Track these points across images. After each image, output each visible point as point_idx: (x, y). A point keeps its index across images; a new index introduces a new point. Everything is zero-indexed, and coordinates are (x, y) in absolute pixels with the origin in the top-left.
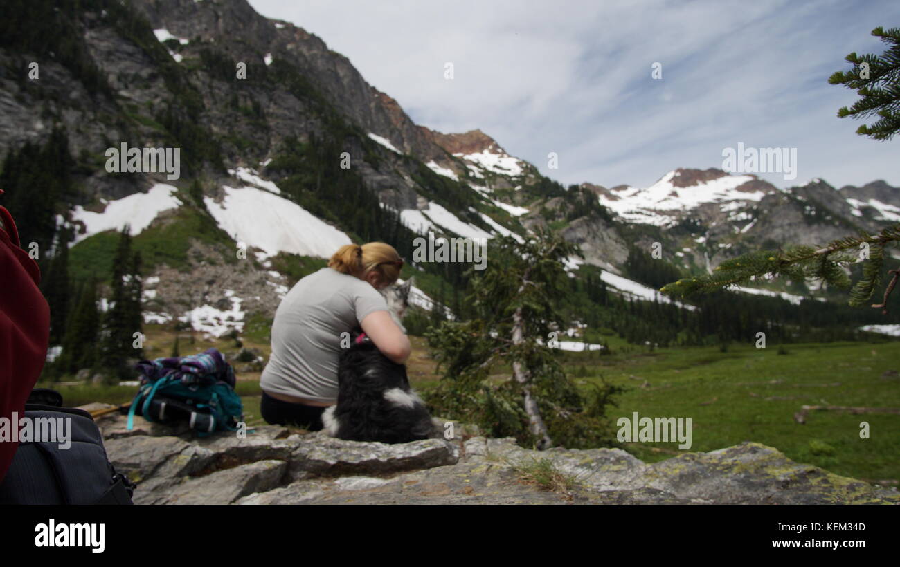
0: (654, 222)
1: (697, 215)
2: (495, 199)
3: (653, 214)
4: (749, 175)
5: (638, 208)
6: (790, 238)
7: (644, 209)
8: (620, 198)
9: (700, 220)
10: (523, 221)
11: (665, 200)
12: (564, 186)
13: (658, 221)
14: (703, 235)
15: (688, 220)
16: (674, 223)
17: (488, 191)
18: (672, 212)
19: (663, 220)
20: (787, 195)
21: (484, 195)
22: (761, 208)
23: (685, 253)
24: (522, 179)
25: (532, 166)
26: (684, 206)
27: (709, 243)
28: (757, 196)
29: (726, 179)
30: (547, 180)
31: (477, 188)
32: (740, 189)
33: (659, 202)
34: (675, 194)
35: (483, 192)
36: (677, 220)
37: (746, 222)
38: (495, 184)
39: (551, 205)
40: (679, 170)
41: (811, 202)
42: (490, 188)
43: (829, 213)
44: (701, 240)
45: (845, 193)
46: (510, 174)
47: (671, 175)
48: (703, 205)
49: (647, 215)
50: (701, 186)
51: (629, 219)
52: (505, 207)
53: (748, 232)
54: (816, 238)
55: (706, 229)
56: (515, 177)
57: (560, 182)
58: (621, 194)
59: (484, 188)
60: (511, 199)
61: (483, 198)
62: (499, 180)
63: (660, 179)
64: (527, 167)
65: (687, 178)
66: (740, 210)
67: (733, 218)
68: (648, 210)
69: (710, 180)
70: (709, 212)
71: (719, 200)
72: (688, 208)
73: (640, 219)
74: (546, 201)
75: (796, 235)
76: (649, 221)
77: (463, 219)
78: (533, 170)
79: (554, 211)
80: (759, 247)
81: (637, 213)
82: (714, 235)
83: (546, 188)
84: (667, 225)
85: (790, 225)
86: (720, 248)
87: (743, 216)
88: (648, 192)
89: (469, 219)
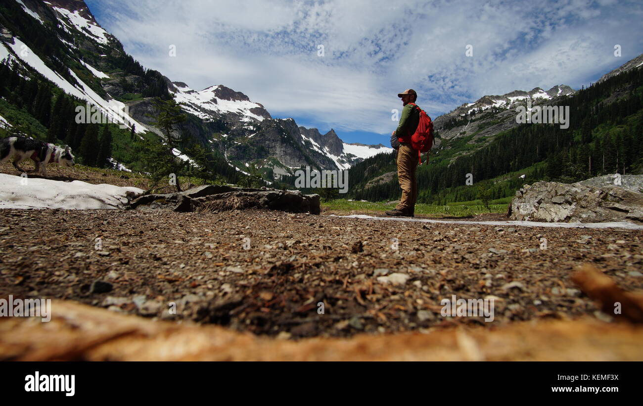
0: (199, 115)
1: (225, 119)
2: (81, 58)
3: (199, 110)
4: (259, 104)
5: (189, 102)
6: (272, 147)
7: (193, 104)
8: (179, 92)
9: (227, 123)
10: (103, 84)
11: (208, 103)
12: (144, 68)
13: (201, 115)
14: (227, 134)
15: (220, 121)
16: (211, 120)
17: (75, 48)
18: (211, 112)
19: (204, 116)
20: (276, 122)
21: (70, 50)
22: (261, 126)
23: (214, 141)
24: (107, 49)
25: (118, 42)
26: (219, 110)
27: (229, 139)
28: (261, 119)
29: (247, 102)
30: (131, 59)
31: (64, 41)
32: (252, 110)
33: (204, 103)
34: (215, 101)
35: (70, 47)
36: (213, 119)
37: (251, 132)
38: (82, 44)
39: (129, 79)
40: (221, 86)
41: (286, 131)
42: (77, 47)
43: (292, 139)
44: (225, 136)
45: (301, 130)
46: (98, 41)
47: (215, 88)
48: (230, 113)
49: (195, 109)
50: (231, 101)
51: (183, 109)
52: (89, 67)
53: (252, 138)
54: (283, 151)
55: (229, 130)
56: (102, 45)
57: (141, 64)
58: (180, 89)
59: (70, 44)
60: (96, 63)
61: (69, 53)
62: (86, 42)
63: (208, 88)
64: (114, 41)
65: (224, 93)
66: (250, 124)
67: (246, 127)
68: (196, 106)
69: (237, 100)
70: (232, 119)
71: (239, 113)
72: (221, 113)
73: (189, 110)
74: (126, 75)
75: (275, 146)
76: (196, 113)
77: (48, 64)
78: (119, 45)
79: (132, 85)
80: (255, 148)
81: (189, 106)
82: (233, 135)
83: (129, 65)
84: (207, 120)
85: (273, 140)
86: (235, 144)
87: (252, 128)
88: (198, 94)
89: (55, 67)
